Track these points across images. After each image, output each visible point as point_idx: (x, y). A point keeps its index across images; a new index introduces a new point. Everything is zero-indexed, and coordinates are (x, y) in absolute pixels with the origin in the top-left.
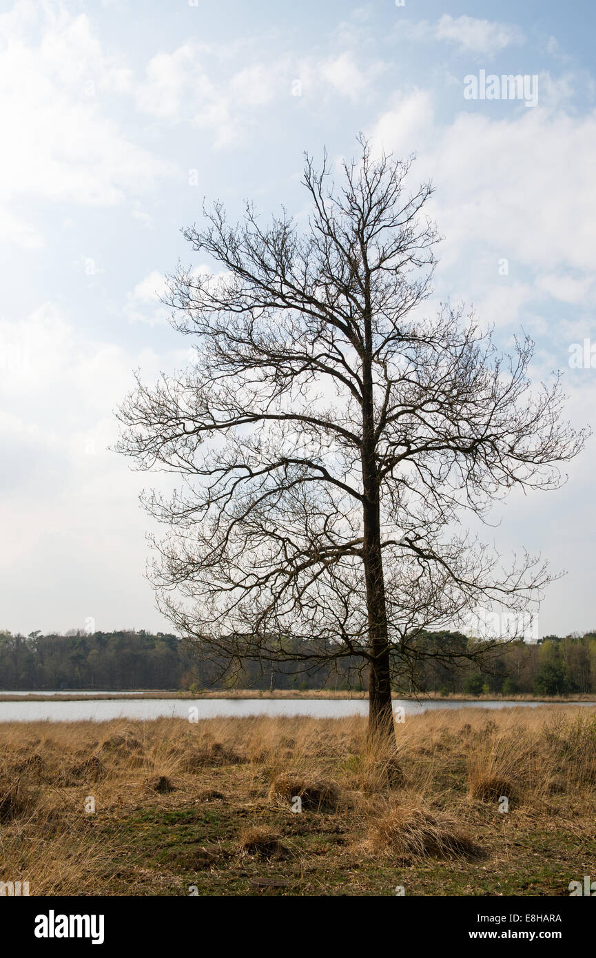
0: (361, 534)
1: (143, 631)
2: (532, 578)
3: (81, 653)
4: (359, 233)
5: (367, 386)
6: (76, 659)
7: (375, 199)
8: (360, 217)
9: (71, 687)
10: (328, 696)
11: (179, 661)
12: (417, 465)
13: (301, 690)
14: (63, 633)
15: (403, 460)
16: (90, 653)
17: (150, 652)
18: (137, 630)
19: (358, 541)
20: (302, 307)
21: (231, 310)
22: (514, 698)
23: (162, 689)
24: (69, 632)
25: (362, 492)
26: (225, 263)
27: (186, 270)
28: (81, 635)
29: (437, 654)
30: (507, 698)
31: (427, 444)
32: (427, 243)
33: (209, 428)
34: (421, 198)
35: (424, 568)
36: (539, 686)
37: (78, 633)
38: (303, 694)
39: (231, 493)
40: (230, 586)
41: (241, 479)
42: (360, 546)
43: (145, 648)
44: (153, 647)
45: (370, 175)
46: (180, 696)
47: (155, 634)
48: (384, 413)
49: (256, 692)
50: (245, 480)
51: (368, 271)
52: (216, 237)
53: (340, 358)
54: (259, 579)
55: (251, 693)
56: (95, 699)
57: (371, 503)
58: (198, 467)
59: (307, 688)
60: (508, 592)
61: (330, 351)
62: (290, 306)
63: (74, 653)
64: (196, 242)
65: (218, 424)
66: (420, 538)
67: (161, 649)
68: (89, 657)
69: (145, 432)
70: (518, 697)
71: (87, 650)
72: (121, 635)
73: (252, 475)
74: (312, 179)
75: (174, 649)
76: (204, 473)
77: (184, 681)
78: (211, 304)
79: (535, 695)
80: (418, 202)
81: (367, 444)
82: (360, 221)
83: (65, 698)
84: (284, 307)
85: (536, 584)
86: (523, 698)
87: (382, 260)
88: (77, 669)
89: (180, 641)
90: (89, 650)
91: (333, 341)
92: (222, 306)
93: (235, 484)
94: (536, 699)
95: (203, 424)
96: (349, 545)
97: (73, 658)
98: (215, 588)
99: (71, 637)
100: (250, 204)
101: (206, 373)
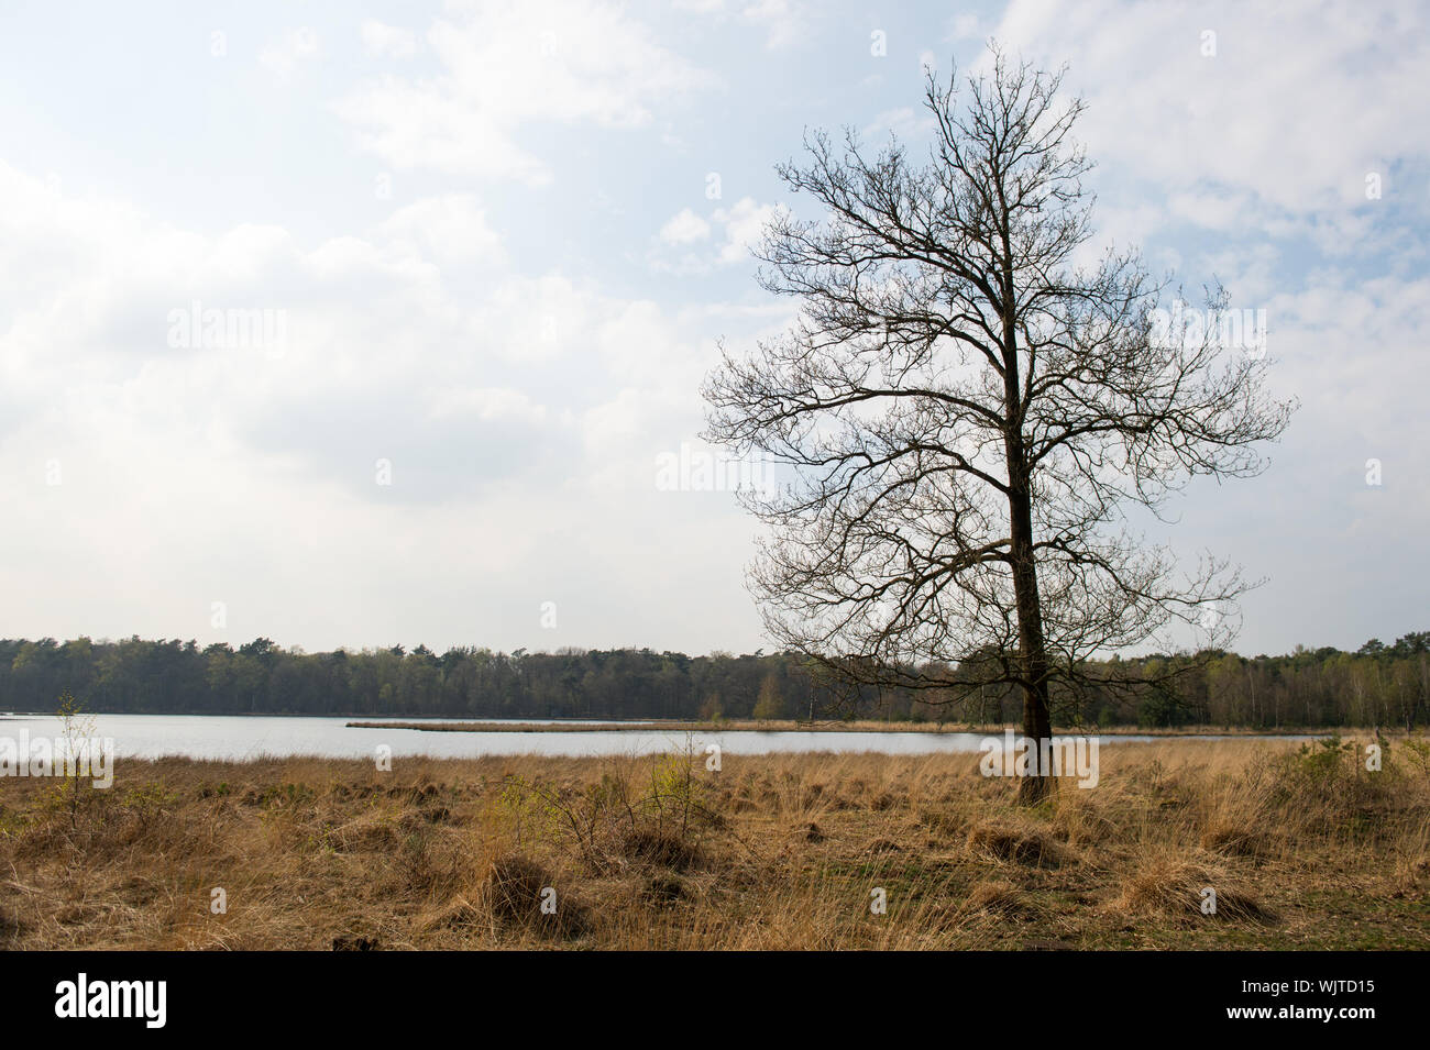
0: (1008, 535)
1: (646, 650)
2: (1220, 586)
3: (575, 675)
4: (993, 161)
5: (1010, 351)
6: (569, 682)
7: (1012, 119)
8: (991, 142)
9: (565, 715)
10: (881, 728)
11: (691, 685)
12: (1072, 448)
13: (846, 720)
14: (552, 652)
15: (1059, 444)
16: (586, 675)
17: (657, 675)
18: (640, 648)
19: (1002, 543)
20: (926, 256)
21: (839, 263)
22: (1114, 731)
23: (672, 718)
24: (560, 651)
25: (1007, 484)
26: (832, 206)
27: (784, 216)
28: (573, 654)
29: (1110, 680)
30: (1105, 731)
31: (1093, 423)
32: (1073, 172)
33: (808, 408)
34: (1070, 117)
35: (1075, 575)
36: (1146, 717)
37: (570, 652)
38: (850, 725)
39: (848, 487)
40: (835, 599)
41: (860, 469)
42: (1006, 549)
43: (651, 669)
44: (660, 668)
45: (1006, 92)
46: (700, 727)
47: (661, 653)
48: (1029, 385)
49: (792, 724)
50: (864, 471)
51: (1006, 211)
52: (821, 175)
53: (980, 319)
54: (875, 590)
55: (786, 724)
56: (601, 730)
57: (1020, 496)
58: (810, 455)
59: (853, 718)
60: (1192, 604)
61: (966, 311)
62: (911, 256)
63: (567, 675)
64: (795, 181)
65: (822, 403)
66: (1074, 539)
67: (669, 672)
68: (585, 680)
69: (736, 414)
70: (1120, 730)
71: (582, 672)
72: (621, 653)
73: (873, 465)
74: (936, 99)
75: (685, 671)
76: (815, 463)
77: (704, 709)
78: (815, 256)
79: (1141, 727)
80: (1065, 123)
81: (1011, 425)
82: (992, 147)
83: (567, 728)
84: (905, 258)
85: (1228, 594)
86: (1125, 732)
87: (1021, 195)
88: (570, 694)
89: (692, 661)
90: (585, 671)
91: (973, 299)
92: (827, 258)
93: (853, 477)
94: (1142, 731)
95: (802, 403)
96: (991, 548)
97: (566, 681)
98: (817, 601)
99: (563, 656)
100: (851, 131)
101: (805, 341)
